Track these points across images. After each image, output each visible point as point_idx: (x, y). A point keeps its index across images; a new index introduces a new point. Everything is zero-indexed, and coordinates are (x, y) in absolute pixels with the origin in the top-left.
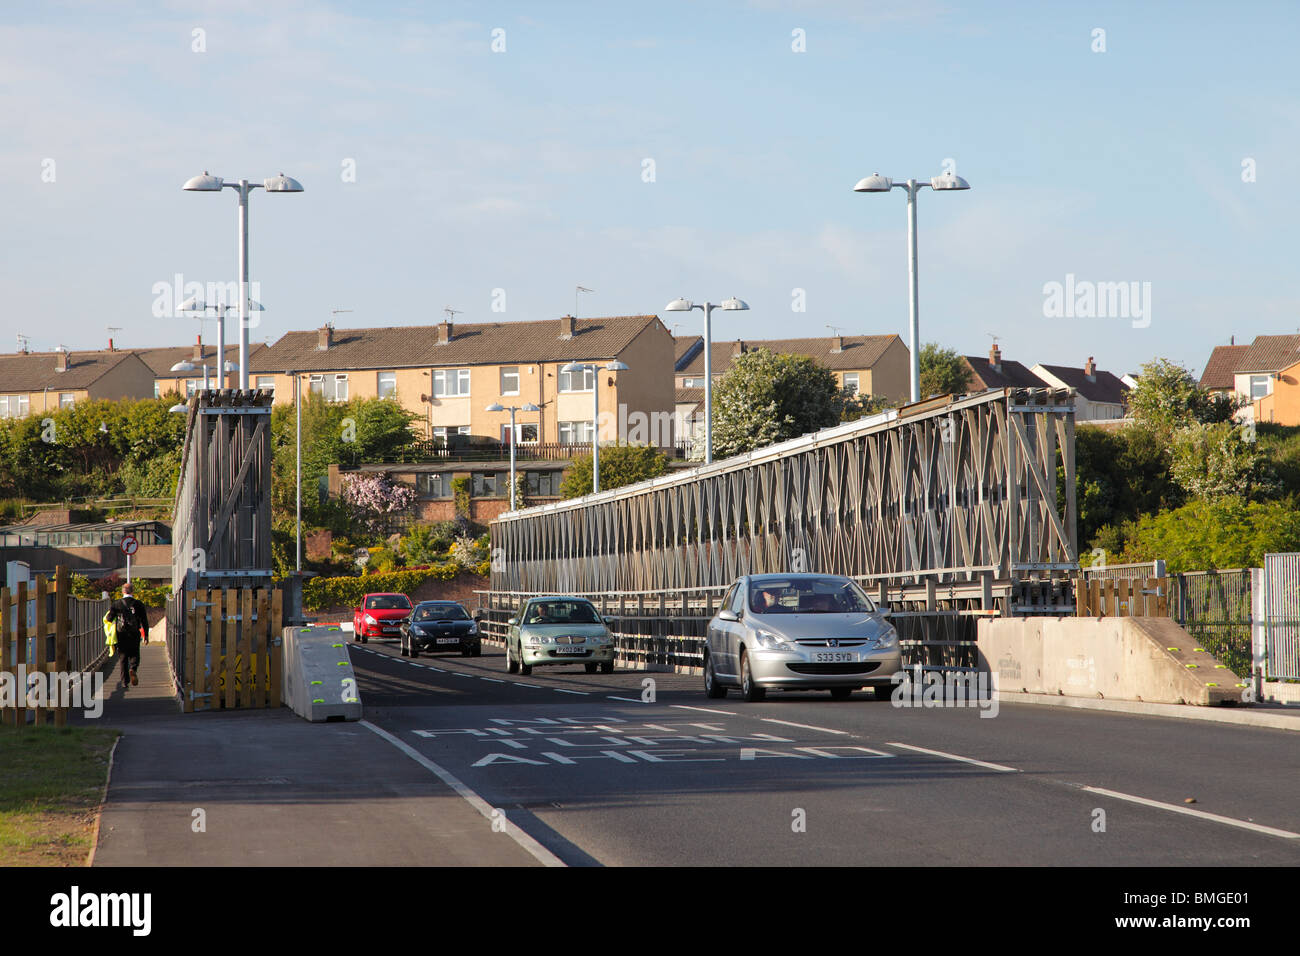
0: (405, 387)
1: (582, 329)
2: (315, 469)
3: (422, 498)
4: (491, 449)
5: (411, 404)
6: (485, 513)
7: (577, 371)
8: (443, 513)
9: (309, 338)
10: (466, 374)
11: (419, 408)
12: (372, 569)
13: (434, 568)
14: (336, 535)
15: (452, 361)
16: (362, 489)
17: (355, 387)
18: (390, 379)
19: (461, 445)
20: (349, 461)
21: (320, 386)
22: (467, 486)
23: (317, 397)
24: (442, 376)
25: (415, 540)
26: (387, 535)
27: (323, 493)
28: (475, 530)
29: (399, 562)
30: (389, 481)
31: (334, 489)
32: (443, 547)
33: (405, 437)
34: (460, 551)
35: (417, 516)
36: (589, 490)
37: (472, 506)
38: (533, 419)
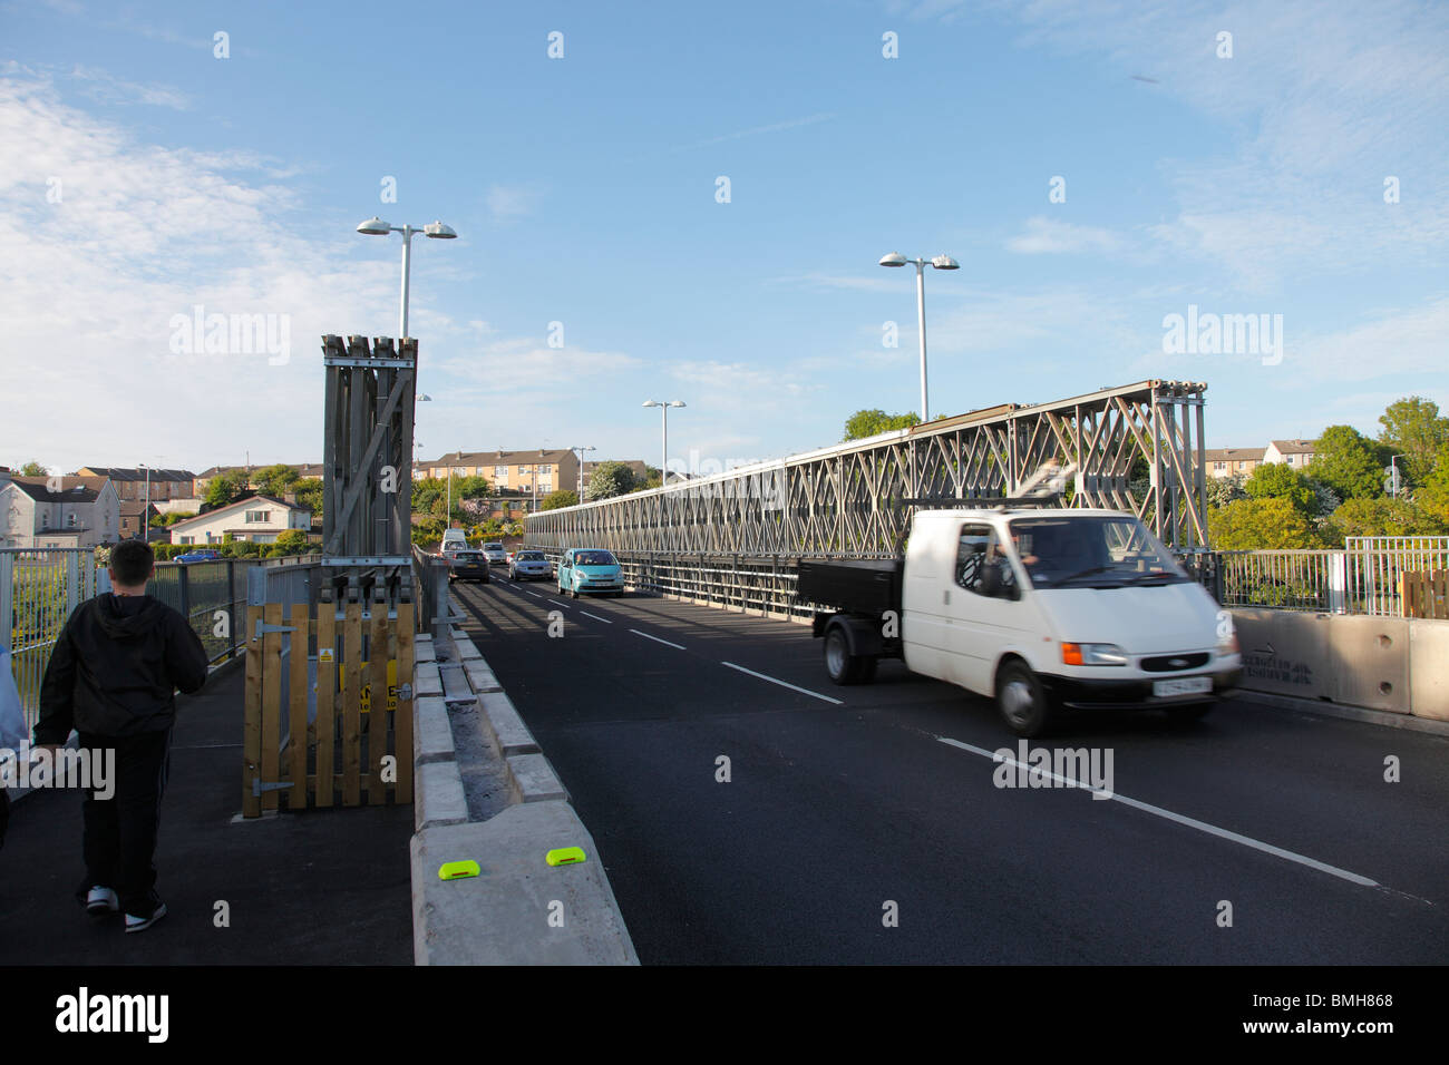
0: (486, 472)
1: (547, 454)
2: (454, 498)
3: (492, 510)
4: (514, 493)
5: (488, 478)
6: (514, 515)
7: (545, 468)
8: (500, 515)
9: (453, 456)
10: (507, 468)
11: (491, 479)
12: (475, 533)
13: (497, 533)
14: (462, 522)
15: (501, 463)
16: (471, 506)
17: (467, 472)
18: (480, 469)
19: (505, 492)
20: (467, 497)
21: (457, 471)
22: (508, 505)
23: (456, 475)
24: (498, 468)
25: (490, 524)
26: (479, 522)
27: (458, 507)
28: (511, 521)
29: (484, 532)
30: (480, 503)
31: (461, 506)
32: (499, 526)
33: (485, 489)
34: (506, 528)
35: (490, 515)
36: (578, 502)
37: (510, 512)
38: (529, 484)
